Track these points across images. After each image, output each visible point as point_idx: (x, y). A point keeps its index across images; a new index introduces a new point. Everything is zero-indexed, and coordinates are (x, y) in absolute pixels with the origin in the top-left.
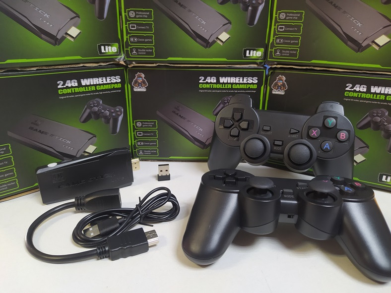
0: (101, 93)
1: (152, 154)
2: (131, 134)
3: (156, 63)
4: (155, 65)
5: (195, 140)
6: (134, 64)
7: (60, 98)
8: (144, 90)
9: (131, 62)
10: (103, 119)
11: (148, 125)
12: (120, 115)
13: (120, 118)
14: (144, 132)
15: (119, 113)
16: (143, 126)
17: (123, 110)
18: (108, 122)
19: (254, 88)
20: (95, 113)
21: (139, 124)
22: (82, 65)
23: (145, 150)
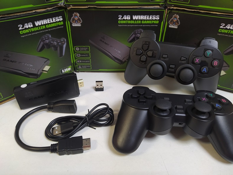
0: (50, 30)
1: (87, 68)
2: (72, 56)
3: (87, 6)
4: (86, 7)
5: (116, 59)
6: (72, 7)
7: (22, 37)
8: (79, 25)
9: (69, 5)
10: (53, 48)
11: (84, 49)
12: (64, 44)
13: (65, 46)
14: (81, 54)
15: (63, 43)
16: (80, 50)
17: (66, 40)
18: (56, 49)
19: (157, 23)
20: (47, 44)
21: (78, 49)
22: (34, 11)
23: (83, 65)
